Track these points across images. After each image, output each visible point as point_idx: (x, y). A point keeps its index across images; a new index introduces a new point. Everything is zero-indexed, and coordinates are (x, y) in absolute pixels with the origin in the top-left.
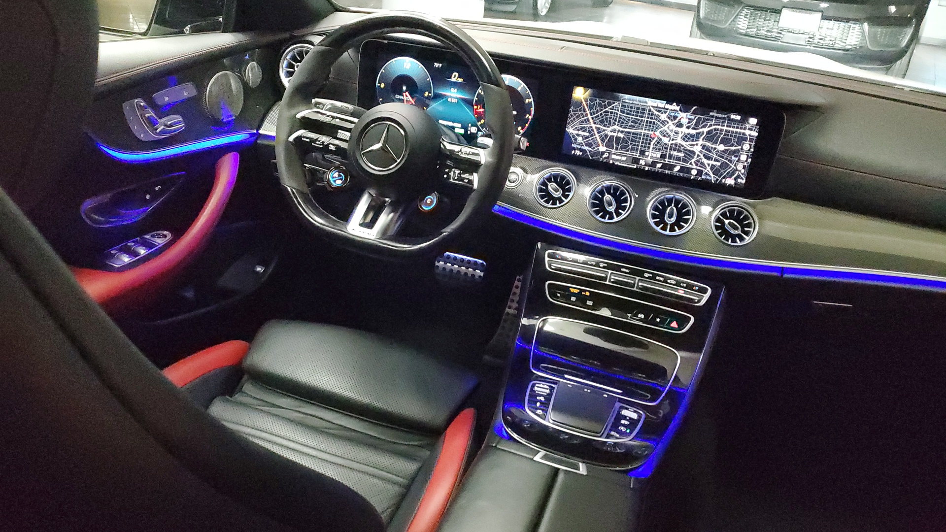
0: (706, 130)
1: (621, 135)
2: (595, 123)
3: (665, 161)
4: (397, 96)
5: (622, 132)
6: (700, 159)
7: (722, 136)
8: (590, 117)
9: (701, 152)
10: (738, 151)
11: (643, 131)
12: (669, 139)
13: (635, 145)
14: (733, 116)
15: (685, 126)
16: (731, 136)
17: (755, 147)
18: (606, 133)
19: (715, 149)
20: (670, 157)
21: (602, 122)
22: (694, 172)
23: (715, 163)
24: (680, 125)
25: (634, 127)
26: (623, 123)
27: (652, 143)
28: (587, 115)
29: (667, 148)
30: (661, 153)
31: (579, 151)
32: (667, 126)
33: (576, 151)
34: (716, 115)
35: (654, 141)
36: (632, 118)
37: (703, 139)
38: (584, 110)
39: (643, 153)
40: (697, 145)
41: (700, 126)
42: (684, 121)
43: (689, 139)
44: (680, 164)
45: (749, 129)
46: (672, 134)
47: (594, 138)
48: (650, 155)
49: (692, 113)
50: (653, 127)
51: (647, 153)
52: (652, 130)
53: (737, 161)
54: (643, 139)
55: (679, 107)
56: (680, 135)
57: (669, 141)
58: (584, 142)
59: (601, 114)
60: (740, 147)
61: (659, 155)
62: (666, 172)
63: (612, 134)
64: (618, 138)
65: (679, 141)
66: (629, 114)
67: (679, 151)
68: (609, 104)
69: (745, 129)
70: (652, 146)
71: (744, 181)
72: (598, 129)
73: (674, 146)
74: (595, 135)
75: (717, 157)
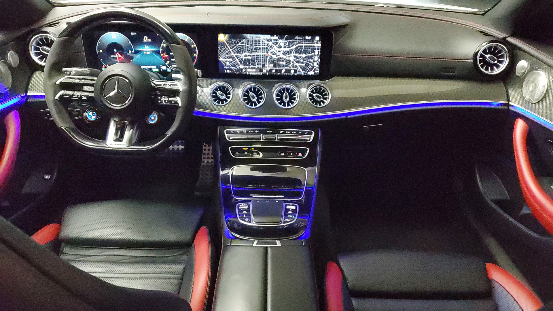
0: (294, 47)
1: (250, 58)
2: (234, 53)
3: (276, 68)
4: (111, 56)
5: (250, 56)
6: (294, 63)
7: (303, 49)
8: (230, 50)
9: (294, 60)
10: (313, 56)
11: (261, 53)
12: (276, 55)
13: (258, 62)
14: (307, 38)
15: (283, 47)
16: (308, 48)
17: (321, 52)
18: (242, 58)
19: (301, 57)
20: (279, 65)
21: (238, 52)
22: (292, 71)
23: (302, 64)
24: (280, 47)
25: (256, 52)
26: (249, 50)
27: (268, 59)
28: (229, 49)
29: (276, 61)
30: (273, 64)
31: (229, 70)
32: (273, 48)
33: (227, 70)
34: (298, 38)
35: (268, 58)
36: (254, 47)
37: (294, 52)
38: (227, 47)
39: (264, 65)
40: (291, 56)
41: (291, 46)
42: (282, 44)
43: (286, 53)
44: (284, 68)
45: (316, 43)
46: (277, 53)
47: (235, 62)
48: (268, 66)
49: (285, 39)
50: (266, 50)
51: (266, 65)
52: (266, 52)
53: (313, 62)
54: (262, 58)
55: (278, 37)
56: (281, 53)
57: (276, 57)
58: (231, 65)
59: (237, 47)
60: (313, 53)
61: (272, 65)
62: (278, 74)
63: (245, 58)
64: (248, 60)
65: (281, 56)
66: (252, 45)
67: (283, 61)
68: (240, 41)
69: (314, 43)
70: (268, 61)
71: (318, 71)
72: (236, 56)
73: (279, 59)
74: (236, 60)
75: (302, 61)
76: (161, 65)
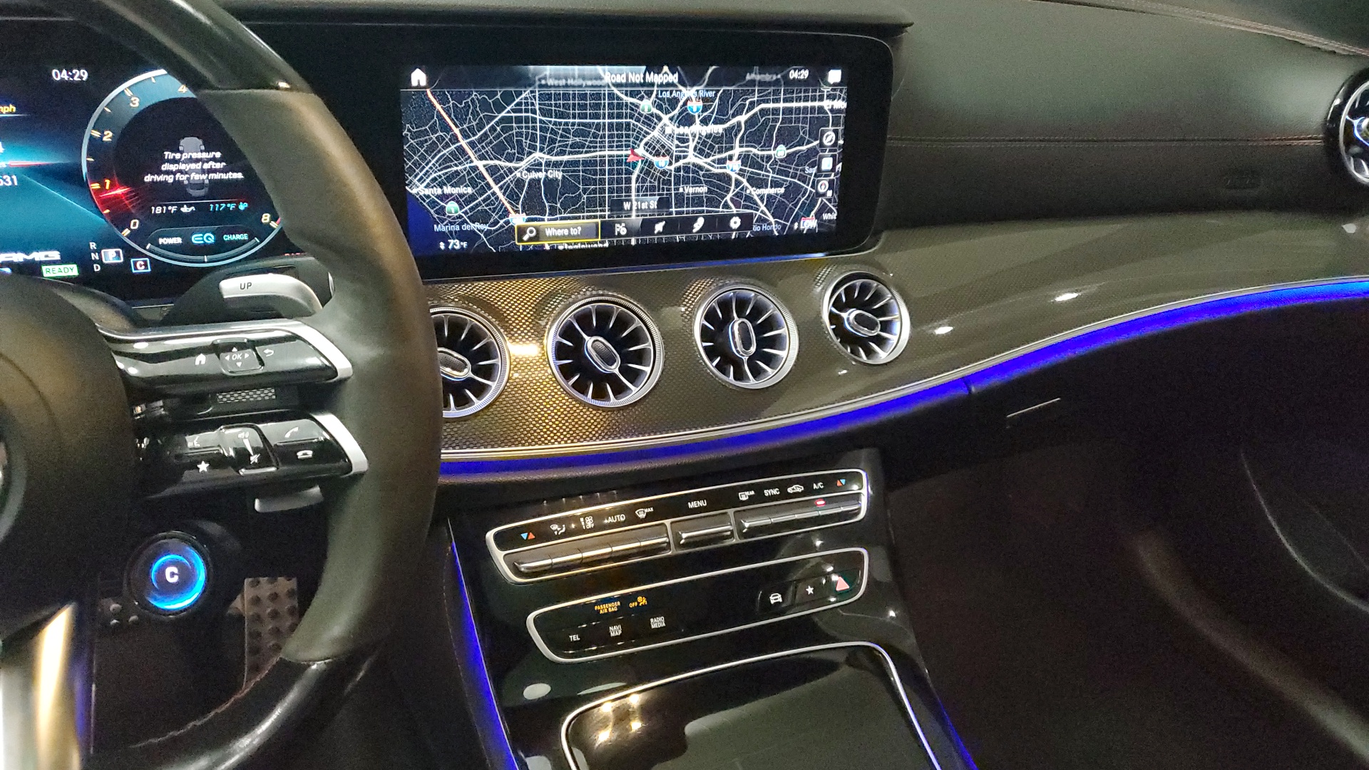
0: (742, 118)
1: (557, 174)
2: (482, 158)
3: (671, 213)
5: (556, 165)
6: (742, 189)
7: (778, 124)
8: (463, 143)
9: (741, 173)
10: (813, 152)
11: (607, 153)
12: (668, 158)
13: (594, 191)
14: (793, 75)
15: (698, 121)
16: (797, 120)
17: (846, 135)
18: (519, 175)
19: (769, 157)
20: (681, 199)
21: (499, 151)
22: (735, 223)
23: (772, 191)
24: (686, 120)
25: (583, 146)
26: (553, 141)
27: (634, 177)
28: (454, 139)
29: (669, 182)
30: (657, 197)
31: (457, 241)
32: (658, 127)
33: (452, 241)
34: (758, 77)
35: (637, 172)
36: (573, 124)
37: (741, 141)
38: (446, 128)
39: (617, 206)
40: (731, 158)
41: (731, 112)
42: (695, 106)
43: (711, 148)
44: (703, 211)
45: (828, 97)
46: (673, 145)
47: (489, 197)
48: (634, 208)
49: (708, 85)
50: (628, 136)
51: (627, 206)
52: (627, 146)
53: (815, 175)
54: (611, 172)
55: (676, 75)
56: (692, 145)
57: (671, 164)
58: (466, 213)
59: (493, 129)
60: (818, 142)
61: (654, 204)
62: (678, 237)
63: (534, 175)
64: (550, 183)
65: (692, 158)
66: (562, 116)
67: (696, 182)
68: (508, 98)
69: (821, 99)
70: (634, 185)
71: (833, 216)
72: (492, 170)
73: (682, 173)
74: (490, 187)
75: (775, 175)
76: (93, 246)
